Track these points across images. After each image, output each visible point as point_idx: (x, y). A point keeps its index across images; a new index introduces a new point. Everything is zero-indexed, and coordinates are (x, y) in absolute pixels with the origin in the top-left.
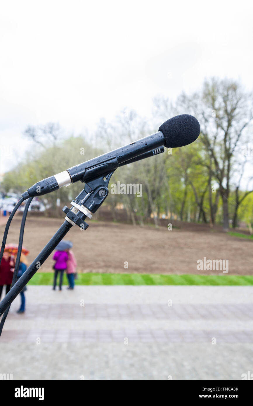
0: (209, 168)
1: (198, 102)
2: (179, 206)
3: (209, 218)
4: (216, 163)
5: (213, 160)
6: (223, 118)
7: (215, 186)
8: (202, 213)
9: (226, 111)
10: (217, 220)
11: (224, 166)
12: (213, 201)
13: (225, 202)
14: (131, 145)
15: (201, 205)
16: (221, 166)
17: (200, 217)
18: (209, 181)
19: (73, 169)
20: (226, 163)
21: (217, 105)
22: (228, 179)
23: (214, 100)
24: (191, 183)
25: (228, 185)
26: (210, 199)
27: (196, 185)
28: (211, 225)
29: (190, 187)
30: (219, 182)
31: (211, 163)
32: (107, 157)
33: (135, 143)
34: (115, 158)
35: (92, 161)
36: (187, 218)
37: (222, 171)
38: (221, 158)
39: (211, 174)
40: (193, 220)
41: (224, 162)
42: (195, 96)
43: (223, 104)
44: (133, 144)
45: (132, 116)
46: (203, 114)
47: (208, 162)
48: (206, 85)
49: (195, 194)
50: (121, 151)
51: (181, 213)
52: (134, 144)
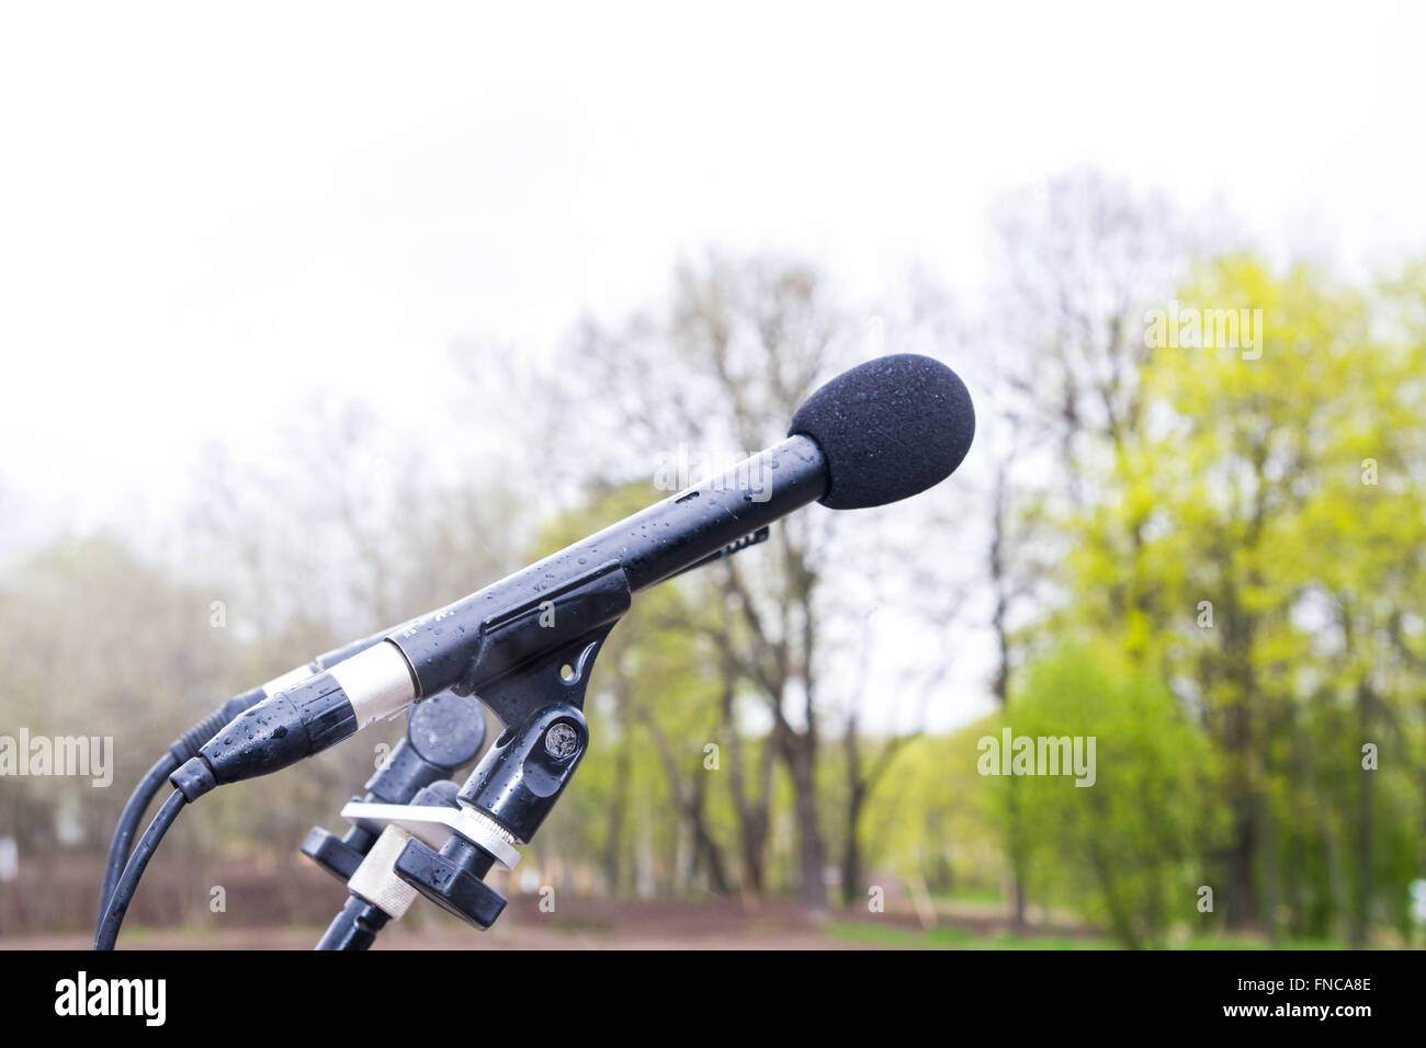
0: (721, 639)
1: (657, 350)
2: (599, 829)
3: (735, 870)
4: (753, 619)
5: (734, 604)
6: (766, 416)
7: (754, 718)
8: (706, 851)
9: (776, 385)
10: (775, 875)
11: (786, 626)
12: (751, 791)
13: (804, 788)
14: (678, 502)
15: (694, 811)
16: (772, 629)
17: (695, 865)
18: (726, 703)
19: (421, 630)
20: (797, 616)
21: (736, 364)
22: (809, 683)
23: (720, 339)
24: (644, 716)
25: (810, 715)
26: (735, 783)
27: (668, 721)
28: (749, 900)
29: (641, 734)
30: (770, 698)
31: (727, 618)
32: (575, 565)
33: (696, 494)
34: (615, 567)
35: (509, 587)
36: (634, 877)
37: (781, 651)
38: (771, 594)
39: (732, 667)
40: (665, 887)
41: (785, 610)
42: (640, 326)
43: (761, 358)
44: (688, 497)
45: (354, 427)
46: (678, 400)
47: (714, 617)
48: (684, 275)
49: (669, 764)
50: (639, 532)
51: (610, 860)
52: (695, 499)
